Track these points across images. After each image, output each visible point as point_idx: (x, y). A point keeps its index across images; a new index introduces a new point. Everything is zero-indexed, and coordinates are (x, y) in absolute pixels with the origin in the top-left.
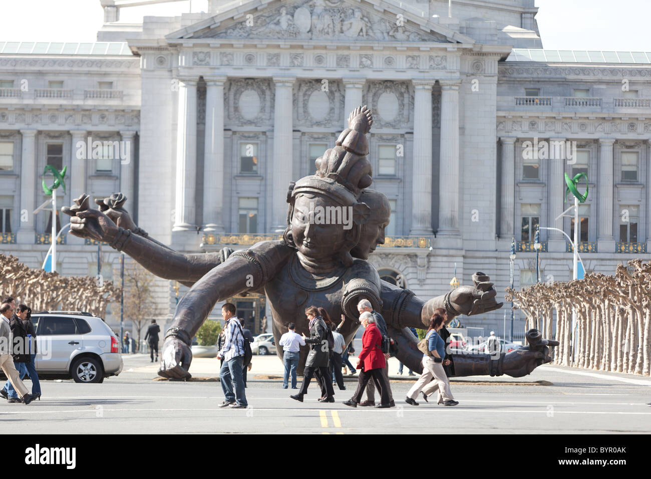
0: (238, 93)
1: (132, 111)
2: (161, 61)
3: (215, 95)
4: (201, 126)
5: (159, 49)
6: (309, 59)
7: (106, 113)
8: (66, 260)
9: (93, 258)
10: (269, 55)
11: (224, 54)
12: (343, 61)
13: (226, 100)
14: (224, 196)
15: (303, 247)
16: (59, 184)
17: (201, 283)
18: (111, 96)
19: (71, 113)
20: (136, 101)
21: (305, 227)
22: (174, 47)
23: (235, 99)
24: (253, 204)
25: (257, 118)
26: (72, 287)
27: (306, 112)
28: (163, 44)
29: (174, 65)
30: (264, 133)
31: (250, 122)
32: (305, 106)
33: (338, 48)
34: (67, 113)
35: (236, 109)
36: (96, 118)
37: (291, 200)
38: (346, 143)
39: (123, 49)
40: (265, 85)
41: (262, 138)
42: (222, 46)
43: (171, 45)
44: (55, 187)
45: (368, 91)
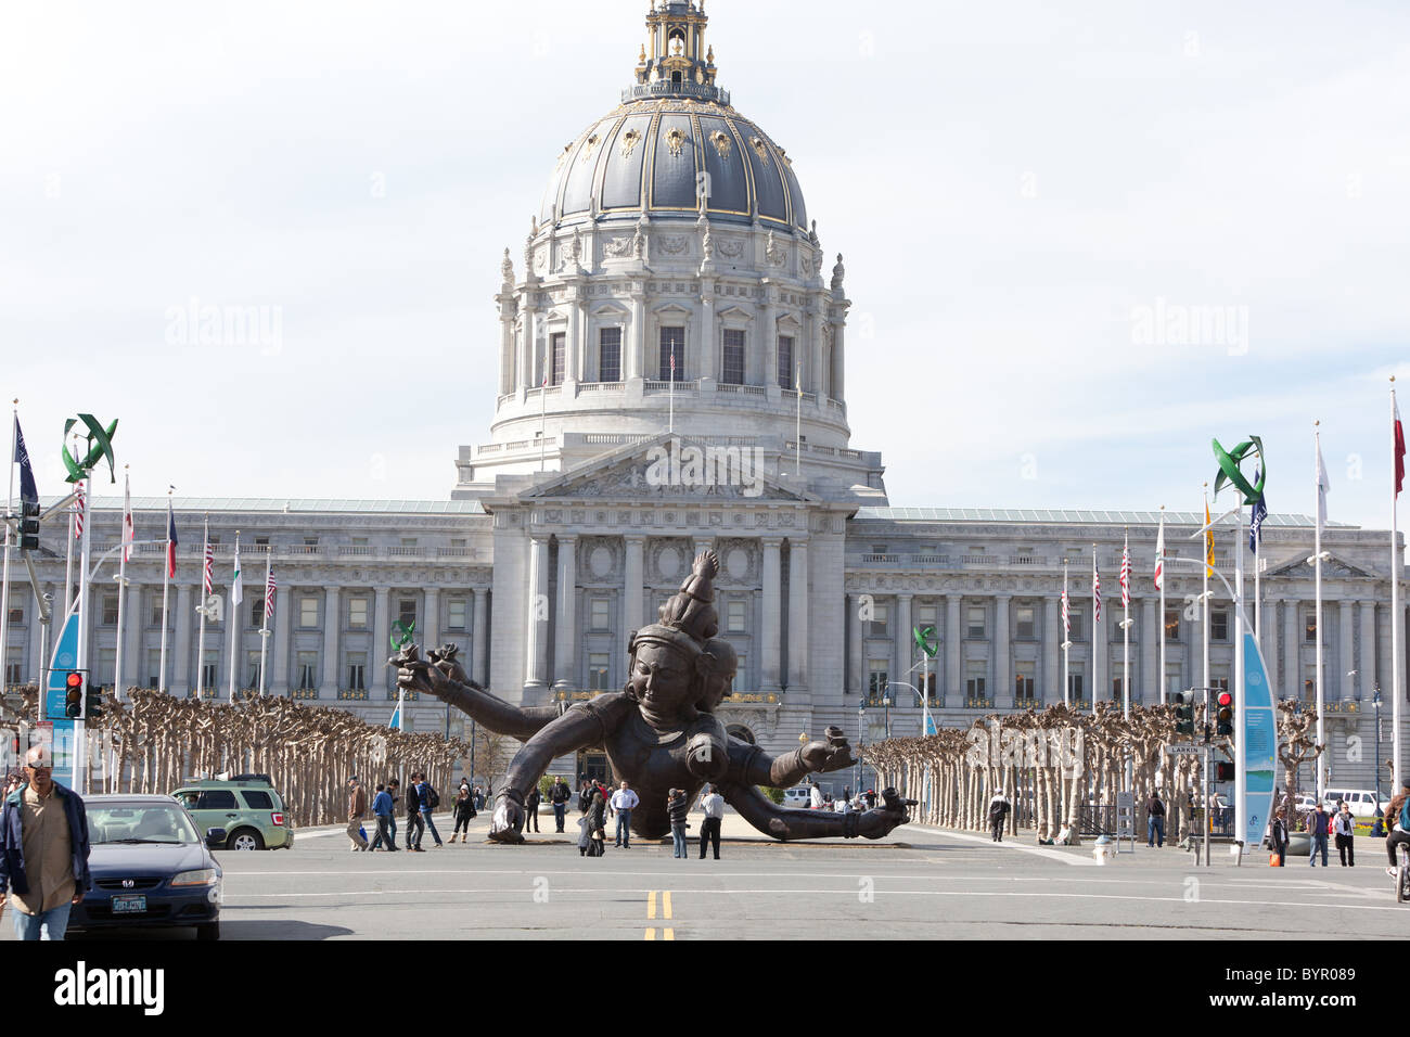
0: (589, 551)
1: (486, 568)
2: (513, 519)
3: (566, 553)
4: (553, 583)
5: (512, 507)
6: (659, 518)
7: (459, 571)
8: (418, 716)
9: (443, 714)
10: (620, 512)
11: (576, 512)
12: (692, 519)
13: (577, 557)
14: (575, 652)
15: (645, 700)
16: (407, 640)
17: (534, 739)
18: (464, 553)
19: (424, 570)
20: (489, 558)
21: (647, 679)
22: (526, 504)
23: (586, 556)
24: (603, 659)
25: (607, 576)
26: (414, 744)
27: (656, 569)
28: (516, 502)
29: (526, 523)
30: (615, 590)
31: (601, 580)
32: (655, 563)
33: (688, 506)
34: (421, 570)
35: (588, 566)
36: (448, 575)
37: (633, 650)
38: (691, 589)
39: (476, 507)
40: (616, 543)
41: (613, 595)
42: (574, 504)
43: (523, 503)
44: (403, 642)
45: (718, 548)
